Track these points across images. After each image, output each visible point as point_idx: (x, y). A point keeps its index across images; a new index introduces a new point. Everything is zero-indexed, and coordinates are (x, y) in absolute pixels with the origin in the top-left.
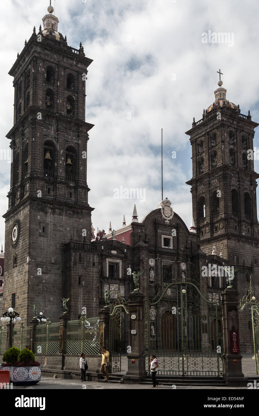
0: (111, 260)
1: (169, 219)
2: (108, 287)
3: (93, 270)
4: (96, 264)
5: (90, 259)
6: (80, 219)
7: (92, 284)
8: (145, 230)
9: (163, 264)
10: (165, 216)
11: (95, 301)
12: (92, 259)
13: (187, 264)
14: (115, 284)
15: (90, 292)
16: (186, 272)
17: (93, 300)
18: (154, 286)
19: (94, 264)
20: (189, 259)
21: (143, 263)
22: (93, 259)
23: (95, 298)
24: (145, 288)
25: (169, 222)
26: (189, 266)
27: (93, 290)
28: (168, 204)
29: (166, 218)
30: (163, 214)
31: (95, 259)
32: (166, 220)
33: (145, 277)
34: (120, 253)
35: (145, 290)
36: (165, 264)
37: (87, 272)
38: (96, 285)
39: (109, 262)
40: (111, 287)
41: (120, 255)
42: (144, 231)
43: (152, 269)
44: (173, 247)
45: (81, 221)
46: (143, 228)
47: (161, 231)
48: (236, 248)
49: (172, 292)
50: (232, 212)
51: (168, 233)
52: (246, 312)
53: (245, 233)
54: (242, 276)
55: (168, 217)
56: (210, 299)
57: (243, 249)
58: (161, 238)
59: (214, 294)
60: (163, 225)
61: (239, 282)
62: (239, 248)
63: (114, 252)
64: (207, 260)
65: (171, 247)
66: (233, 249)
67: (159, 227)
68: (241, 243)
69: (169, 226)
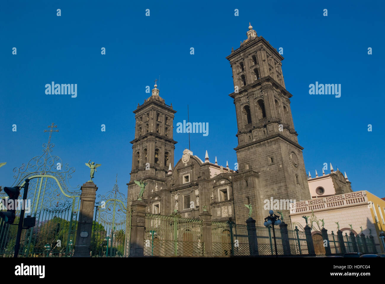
0: (155, 204)
2: (153, 221)
34: (159, 198)
36: (185, 195)
42: (172, 178)
46: (172, 176)
47: (182, 173)
48: (247, 157)
49: (189, 215)
50: (243, 127)
51: (186, 172)
52: (244, 218)
53: (256, 139)
54: (238, 184)
55: (186, 161)
56: (219, 213)
57: (254, 154)
58: (182, 178)
59: (222, 207)
60: (183, 168)
61: (235, 191)
62: (250, 156)
63: (156, 198)
64: (214, 181)
65: (189, 181)
66: (243, 160)
67: (181, 171)
68: (251, 150)
69: (186, 167)
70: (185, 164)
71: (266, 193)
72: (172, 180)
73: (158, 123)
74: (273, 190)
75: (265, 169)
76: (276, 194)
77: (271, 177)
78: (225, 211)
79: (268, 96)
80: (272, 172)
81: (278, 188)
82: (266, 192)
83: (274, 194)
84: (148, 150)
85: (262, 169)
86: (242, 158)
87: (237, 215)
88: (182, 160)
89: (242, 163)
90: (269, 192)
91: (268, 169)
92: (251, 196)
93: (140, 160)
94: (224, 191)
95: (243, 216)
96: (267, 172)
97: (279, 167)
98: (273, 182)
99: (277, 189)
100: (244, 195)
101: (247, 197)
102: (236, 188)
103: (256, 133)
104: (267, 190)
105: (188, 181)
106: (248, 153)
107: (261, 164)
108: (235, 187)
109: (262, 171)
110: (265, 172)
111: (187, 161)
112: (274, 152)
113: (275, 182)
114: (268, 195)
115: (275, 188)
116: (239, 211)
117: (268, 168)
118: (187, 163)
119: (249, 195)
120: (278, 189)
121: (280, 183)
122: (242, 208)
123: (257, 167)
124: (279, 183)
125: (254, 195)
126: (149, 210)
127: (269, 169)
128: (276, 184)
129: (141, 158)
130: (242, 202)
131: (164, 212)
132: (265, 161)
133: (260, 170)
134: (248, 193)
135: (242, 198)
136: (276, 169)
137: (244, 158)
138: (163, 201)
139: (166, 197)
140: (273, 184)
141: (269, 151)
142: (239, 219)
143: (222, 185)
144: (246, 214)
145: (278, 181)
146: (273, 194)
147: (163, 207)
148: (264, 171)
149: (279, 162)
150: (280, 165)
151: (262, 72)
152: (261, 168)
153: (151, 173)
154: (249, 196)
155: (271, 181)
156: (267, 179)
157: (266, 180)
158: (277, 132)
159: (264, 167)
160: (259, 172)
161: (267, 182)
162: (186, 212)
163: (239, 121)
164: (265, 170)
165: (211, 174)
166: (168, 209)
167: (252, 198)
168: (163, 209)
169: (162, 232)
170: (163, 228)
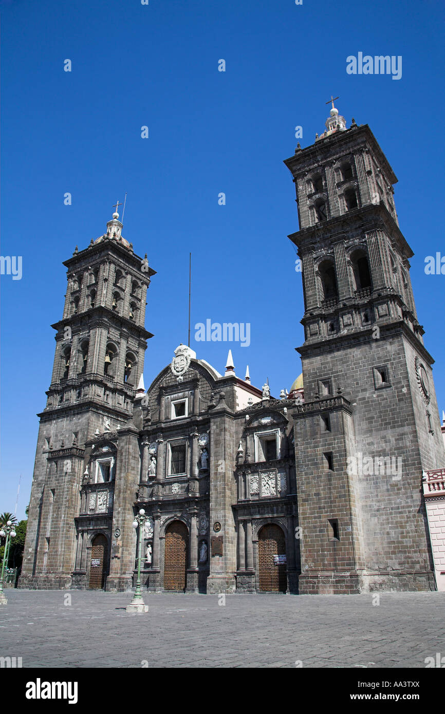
0: (103, 460)
1: (182, 373)
2: (95, 497)
6: (79, 419)
10: (177, 371)
14: (104, 491)
21: (122, 454)
24: (122, 491)
25: (182, 378)
27: (62, 505)
33: (122, 475)
35: (122, 494)
37: (58, 483)
38: (66, 498)
39: (101, 464)
40: (99, 496)
44: (189, 414)
45: (80, 420)
47: (169, 397)
48: (325, 367)
49: (182, 488)
50: (317, 304)
51: (180, 394)
52: (319, 499)
53: (348, 330)
54: (308, 425)
55: (181, 371)
56: (255, 486)
57: (343, 363)
58: (168, 407)
59: (263, 475)
60: (172, 386)
61: (299, 439)
62: (333, 365)
63: (105, 449)
64: (247, 416)
65: (186, 415)
66: (316, 373)
67: (166, 393)
68: (336, 354)
69: (181, 384)
70: (178, 376)
71: (367, 446)
72: (146, 412)
73: (118, 290)
74: (386, 442)
75: (367, 394)
76: (391, 450)
77: (380, 412)
78: (270, 482)
79: (378, 242)
80: (383, 403)
81: (397, 437)
82: (369, 444)
83: (387, 449)
84: (91, 343)
85: (360, 395)
86: (314, 369)
87: (302, 492)
88: (173, 368)
89: (314, 381)
90: (375, 446)
91: (374, 396)
92: (338, 452)
93: (72, 364)
94: (269, 439)
95: (317, 494)
96: (372, 401)
97: (401, 391)
98: (386, 424)
99: (394, 439)
100: (320, 450)
101: (325, 454)
102: (301, 433)
103: (349, 319)
104: (370, 440)
105: (184, 415)
106: (329, 360)
107: (357, 384)
108: (299, 431)
109: (360, 400)
110: (368, 402)
111: (184, 371)
112: (390, 360)
113: (389, 423)
114: (373, 452)
115: (391, 438)
116: (308, 483)
117: (375, 393)
118: (182, 375)
119: (333, 448)
120: (396, 440)
121: (402, 426)
122: (314, 478)
123: (348, 390)
124: (399, 426)
125: (345, 450)
126: (86, 472)
127: (378, 396)
128: (394, 427)
129: (74, 359)
130: (316, 464)
131: (123, 479)
132: (368, 377)
133: (357, 396)
134: (331, 444)
135: (316, 455)
136: (394, 397)
137: (317, 369)
138: (124, 454)
139: (131, 446)
140: (385, 429)
141: (379, 358)
142: (304, 500)
143: (265, 427)
144: (324, 490)
145: (397, 422)
146: (385, 449)
147: (123, 468)
148: (364, 399)
149: (400, 382)
150: (403, 387)
151: (365, 194)
152: (358, 392)
153: (95, 393)
154: (333, 451)
155: (382, 421)
156: (373, 418)
157: (370, 420)
158: (396, 319)
159: (365, 390)
160: (355, 401)
161: (372, 422)
162: (175, 482)
163: (309, 291)
164: (369, 398)
165: (238, 401)
166: (133, 472)
167: (341, 456)
168: (121, 473)
169: (118, 524)
170: (119, 513)
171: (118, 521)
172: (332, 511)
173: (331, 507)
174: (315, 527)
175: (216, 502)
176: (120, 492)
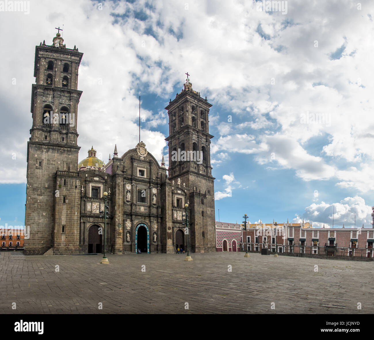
0: (94, 185)
1: (143, 156)
2: (91, 204)
3: (75, 191)
4: (78, 187)
5: (73, 183)
7: (75, 202)
8: (124, 163)
9: (137, 189)
10: (140, 154)
11: (76, 214)
12: (74, 183)
13: (157, 190)
14: (97, 202)
15: (72, 208)
16: (157, 195)
17: (74, 214)
18: (130, 205)
19: (76, 187)
20: (159, 185)
22: (76, 183)
23: (76, 213)
24: (121, 205)
25: (143, 158)
26: (159, 190)
27: (74, 206)
28: (142, 146)
29: (141, 155)
30: (138, 153)
31: (78, 183)
32: (141, 157)
34: (102, 180)
36: (140, 188)
37: (70, 192)
39: (92, 186)
40: (93, 204)
41: (102, 181)
42: (122, 164)
43: (128, 192)
44: (147, 176)
46: (122, 162)
47: (137, 165)
49: (145, 209)
51: (143, 166)
52: (201, 225)
56: (175, 215)
58: (137, 169)
59: (178, 212)
60: (138, 160)
62: (198, 182)
63: (97, 178)
64: (173, 188)
65: (145, 176)
67: (135, 162)
69: (143, 161)
78: (180, 215)
86: (192, 180)
92: (205, 211)
95: (200, 223)
100: (201, 209)
101: (202, 211)
106: (197, 179)
118: (143, 157)
122: (199, 218)
130: (200, 213)
134: (204, 209)
135: (200, 211)
142: (197, 224)
143: (179, 194)
162: (142, 206)
168: (119, 196)
169: (119, 222)
170: (119, 216)
171: (119, 220)
172: (203, 229)
173: (203, 228)
174: (199, 233)
175: (169, 219)
176: (119, 206)
